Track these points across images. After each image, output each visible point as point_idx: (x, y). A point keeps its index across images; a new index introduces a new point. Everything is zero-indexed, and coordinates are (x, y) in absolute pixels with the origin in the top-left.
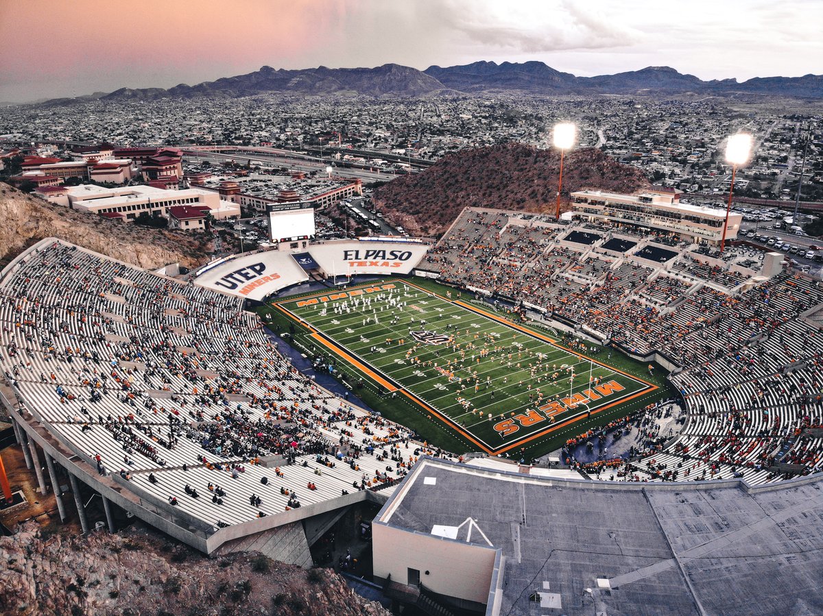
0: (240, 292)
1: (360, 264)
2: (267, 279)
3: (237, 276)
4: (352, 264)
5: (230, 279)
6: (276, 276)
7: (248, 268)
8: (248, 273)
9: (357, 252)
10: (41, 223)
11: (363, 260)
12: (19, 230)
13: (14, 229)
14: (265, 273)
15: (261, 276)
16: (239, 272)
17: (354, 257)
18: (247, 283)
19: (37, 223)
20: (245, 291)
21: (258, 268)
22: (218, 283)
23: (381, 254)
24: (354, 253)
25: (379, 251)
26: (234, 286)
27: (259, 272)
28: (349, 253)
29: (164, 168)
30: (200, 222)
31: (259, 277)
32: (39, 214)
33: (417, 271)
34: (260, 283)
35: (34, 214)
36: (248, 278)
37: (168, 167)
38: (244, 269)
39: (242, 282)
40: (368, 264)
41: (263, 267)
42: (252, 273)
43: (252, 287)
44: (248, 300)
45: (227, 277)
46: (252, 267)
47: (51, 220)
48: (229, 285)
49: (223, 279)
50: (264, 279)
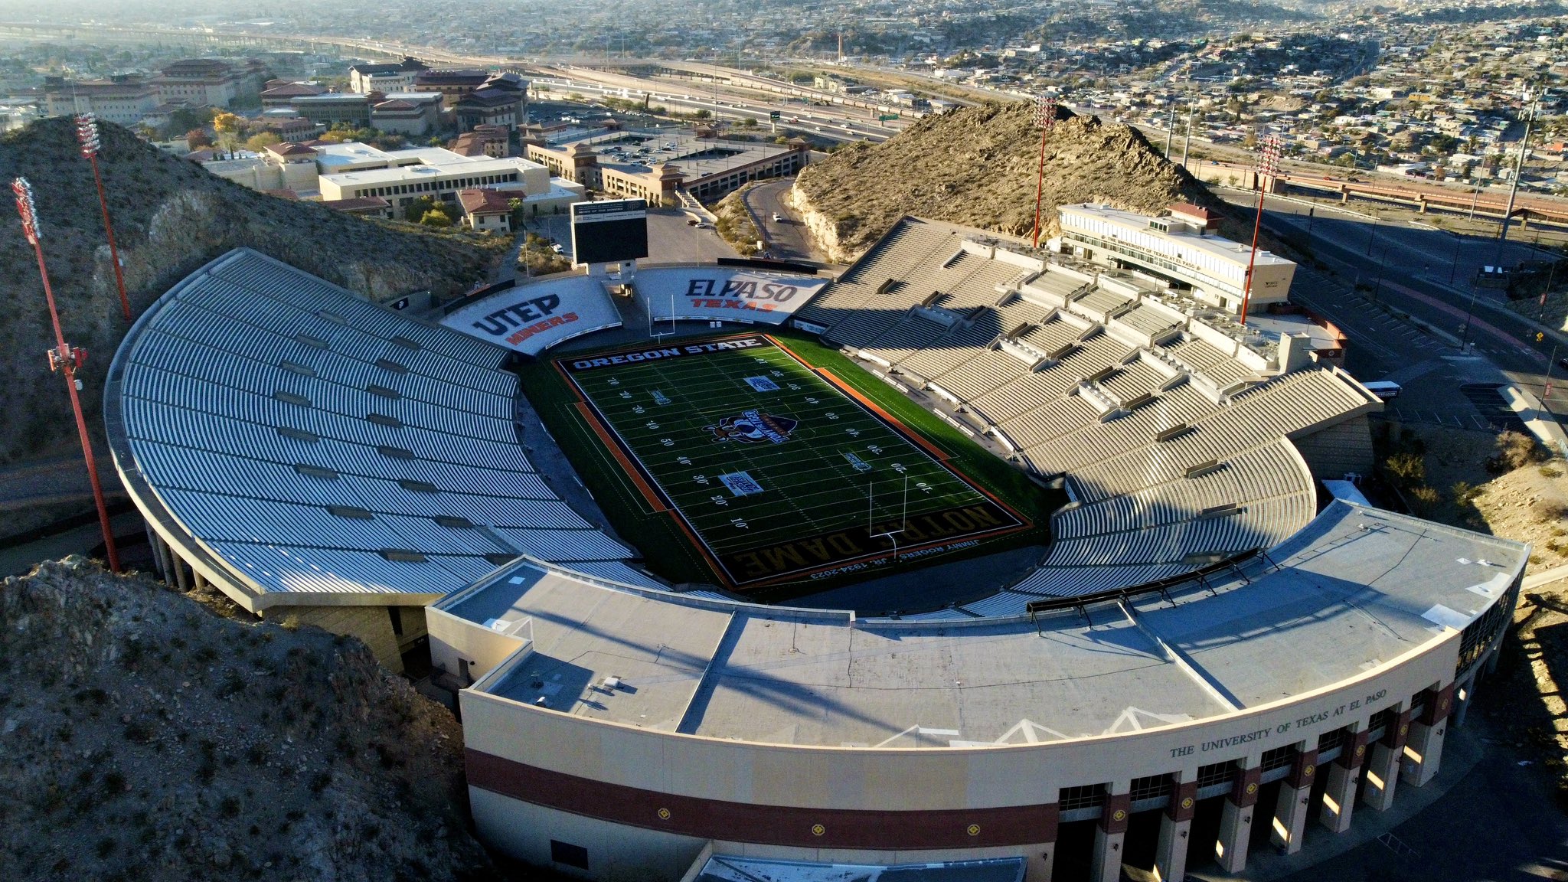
0: (508, 339)
1: (712, 304)
2: (556, 321)
3: (511, 315)
4: (697, 304)
5: (498, 319)
6: (571, 317)
7: (532, 302)
8: (529, 311)
9: (711, 283)
10: (232, 226)
11: (717, 297)
12: (200, 235)
13: (193, 234)
14: (557, 312)
15: (549, 317)
16: (515, 309)
17: (703, 291)
18: (524, 326)
19: (228, 225)
20: (515, 339)
21: (547, 303)
22: (477, 325)
23: (748, 289)
24: (705, 285)
25: (747, 284)
26: (501, 330)
27: (547, 311)
28: (698, 284)
29: (491, 110)
30: (503, 219)
31: (544, 318)
32: (230, 213)
33: (796, 321)
34: (543, 327)
35: (223, 211)
36: (526, 319)
37: (498, 108)
38: (525, 304)
39: (516, 324)
40: (723, 303)
41: (555, 300)
42: (535, 309)
43: (528, 333)
44: (514, 352)
45: (495, 315)
46: (538, 302)
47: (246, 221)
48: (493, 327)
49: (487, 318)
50: (551, 320)
